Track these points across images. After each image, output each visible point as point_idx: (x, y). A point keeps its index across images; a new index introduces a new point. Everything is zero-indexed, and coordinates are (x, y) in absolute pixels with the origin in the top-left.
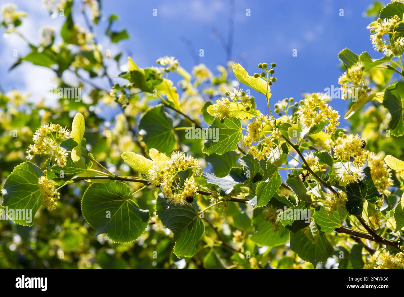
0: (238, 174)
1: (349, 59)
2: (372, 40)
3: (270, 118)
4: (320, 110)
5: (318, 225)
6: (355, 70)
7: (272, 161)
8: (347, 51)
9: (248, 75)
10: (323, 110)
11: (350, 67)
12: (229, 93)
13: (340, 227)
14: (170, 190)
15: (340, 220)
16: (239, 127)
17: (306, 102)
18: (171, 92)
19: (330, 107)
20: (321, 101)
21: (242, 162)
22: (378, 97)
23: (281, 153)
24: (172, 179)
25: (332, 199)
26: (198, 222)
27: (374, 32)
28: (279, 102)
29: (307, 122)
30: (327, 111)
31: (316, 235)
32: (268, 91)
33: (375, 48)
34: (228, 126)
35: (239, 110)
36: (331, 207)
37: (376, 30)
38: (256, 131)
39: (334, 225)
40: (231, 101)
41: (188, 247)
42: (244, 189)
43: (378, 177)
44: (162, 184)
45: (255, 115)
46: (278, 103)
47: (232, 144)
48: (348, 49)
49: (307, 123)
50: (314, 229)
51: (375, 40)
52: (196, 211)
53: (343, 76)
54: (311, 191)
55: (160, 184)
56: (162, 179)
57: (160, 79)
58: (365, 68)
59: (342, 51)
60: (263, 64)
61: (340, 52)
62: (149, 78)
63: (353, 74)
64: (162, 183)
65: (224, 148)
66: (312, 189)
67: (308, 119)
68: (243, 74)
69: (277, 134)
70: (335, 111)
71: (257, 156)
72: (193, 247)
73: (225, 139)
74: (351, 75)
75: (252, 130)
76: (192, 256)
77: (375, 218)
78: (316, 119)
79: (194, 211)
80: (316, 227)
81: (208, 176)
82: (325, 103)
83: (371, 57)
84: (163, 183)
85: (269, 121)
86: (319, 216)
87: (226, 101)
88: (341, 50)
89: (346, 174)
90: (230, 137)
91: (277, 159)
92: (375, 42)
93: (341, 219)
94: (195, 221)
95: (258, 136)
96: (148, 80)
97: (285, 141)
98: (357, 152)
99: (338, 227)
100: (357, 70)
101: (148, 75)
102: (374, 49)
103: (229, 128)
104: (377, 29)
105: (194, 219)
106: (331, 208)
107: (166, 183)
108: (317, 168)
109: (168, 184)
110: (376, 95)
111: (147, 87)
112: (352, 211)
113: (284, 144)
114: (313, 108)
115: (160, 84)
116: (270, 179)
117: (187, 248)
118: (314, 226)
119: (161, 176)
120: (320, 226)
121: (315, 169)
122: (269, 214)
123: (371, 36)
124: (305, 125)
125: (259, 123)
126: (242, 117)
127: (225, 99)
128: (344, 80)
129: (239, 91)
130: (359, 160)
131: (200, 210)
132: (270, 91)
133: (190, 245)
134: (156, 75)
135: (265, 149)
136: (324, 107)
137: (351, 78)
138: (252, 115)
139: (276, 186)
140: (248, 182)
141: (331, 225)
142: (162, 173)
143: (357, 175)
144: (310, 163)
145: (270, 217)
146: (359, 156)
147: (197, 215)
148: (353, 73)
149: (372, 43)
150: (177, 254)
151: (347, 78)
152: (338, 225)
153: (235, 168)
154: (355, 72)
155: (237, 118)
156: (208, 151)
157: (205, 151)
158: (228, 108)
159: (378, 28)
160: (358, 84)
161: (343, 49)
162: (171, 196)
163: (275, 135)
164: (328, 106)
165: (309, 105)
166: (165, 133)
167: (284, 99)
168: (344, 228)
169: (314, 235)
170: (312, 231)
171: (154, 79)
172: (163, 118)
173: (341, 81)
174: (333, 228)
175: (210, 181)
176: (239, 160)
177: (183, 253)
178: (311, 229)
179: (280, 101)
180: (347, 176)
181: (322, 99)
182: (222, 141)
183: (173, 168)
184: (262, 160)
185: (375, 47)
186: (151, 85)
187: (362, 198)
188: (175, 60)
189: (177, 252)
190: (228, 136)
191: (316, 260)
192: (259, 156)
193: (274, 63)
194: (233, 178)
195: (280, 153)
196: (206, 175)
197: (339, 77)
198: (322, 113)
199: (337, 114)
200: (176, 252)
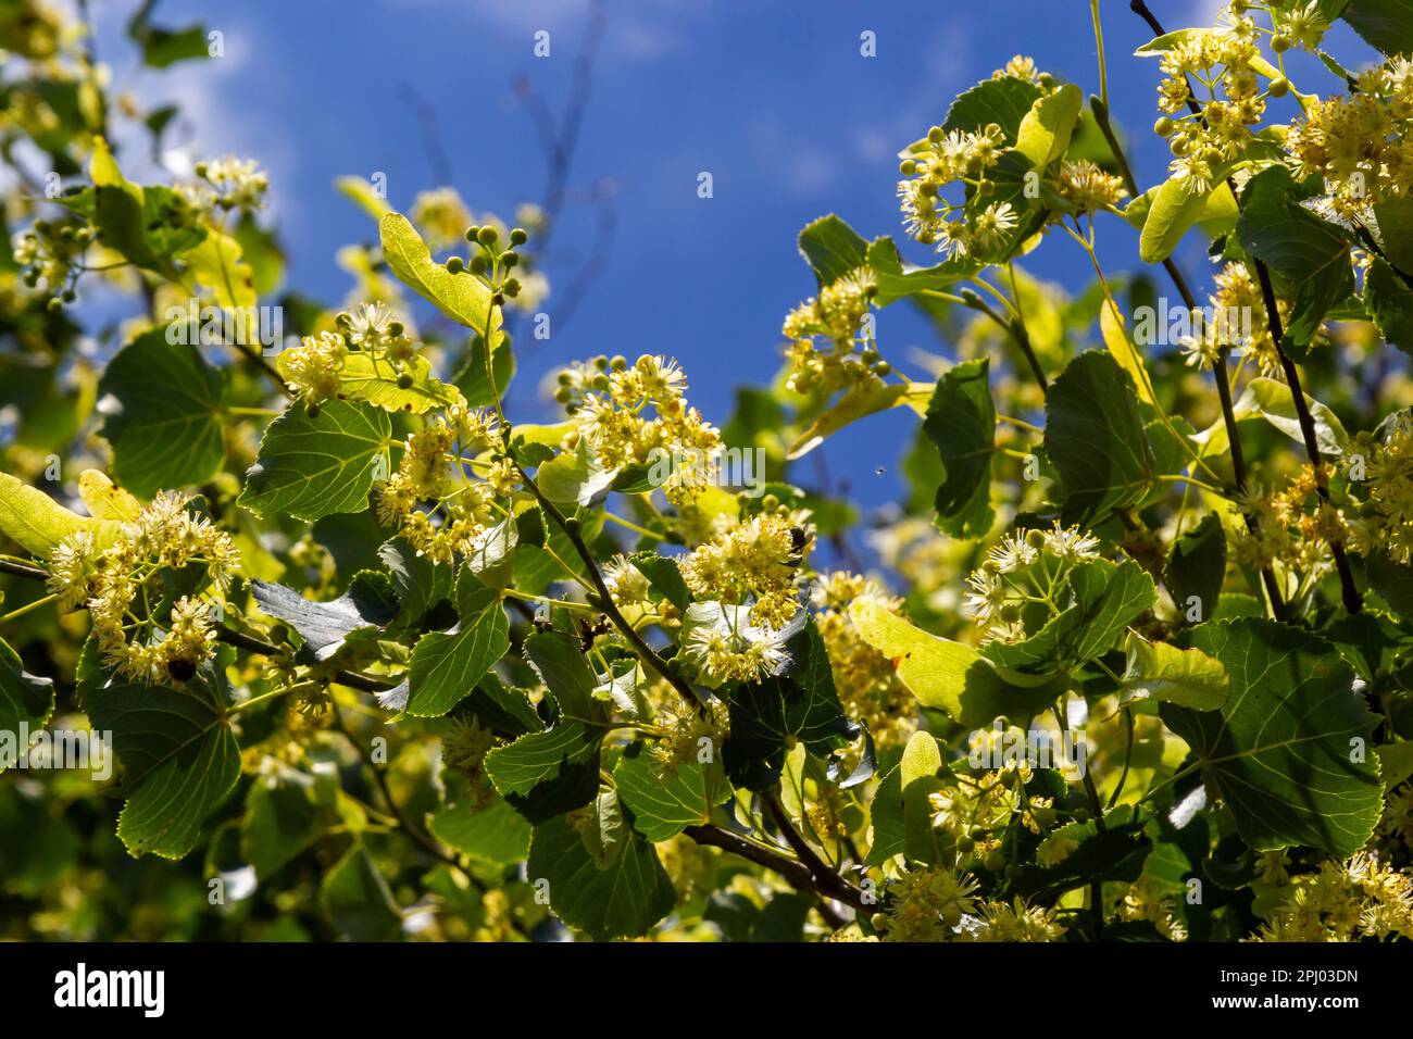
0: (379, 596)
1: (835, 253)
2: (903, 197)
3: (488, 422)
4: (657, 415)
5: (629, 807)
6: (843, 295)
7: (476, 565)
8: (833, 223)
9: (430, 261)
10: (668, 419)
11: (831, 284)
12: (349, 319)
13: (701, 825)
14: (120, 628)
15: (706, 801)
16: (380, 432)
17: (613, 381)
18: (232, 281)
19: (692, 411)
20: (667, 387)
21: (389, 553)
22: (913, 399)
23: (513, 544)
24: (130, 589)
25: (682, 722)
26: (221, 741)
27: (910, 172)
28: (574, 363)
29: (608, 452)
30: (681, 422)
31: (614, 841)
32: (492, 325)
33: (910, 228)
34: (341, 424)
35: (379, 380)
36: (675, 751)
37: (918, 166)
38: (433, 462)
39: (684, 814)
40: (354, 348)
41: (171, 822)
42: (393, 650)
43: (880, 672)
44: (94, 603)
45: (438, 400)
46: (571, 367)
47: (348, 490)
48: (839, 220)
49: (606, 456)
50: (612, 819)
51: (913, 199)
52: (220, 703)
53: (802, 311)
54: (607, 687)
55: (90, 602)
56: (97, 586)
57: (197, 227)
58: (881, 292)
59: (816, 222)
60: (482, 229)
61: (808, 226)
62: (158, 219)
63: (835, 306)
64: (97, 598)
65: (317, 500)
66: (615, 680)
67: (611, 441)
68: (414, 254)
69: (505, 480)
70: (710, 427)
71: (428, 548)
72: (190, 826)
73: (326, 471)
74: (828, 310)
75: (421, 456)
76: (181, 857)
77: (827, 810)
78: (640, 445)
79: (212, 702)
80: (616, 813)
81: (271, 590)
82: (677, 396)
83: (903, 257)
84: (101, 601)
85: (483, 429)
86: (633, 776)
87: (333, 345)
88: (811, 221)
89: (722, 650)
90: (343, 464)
91: (494, 563)
92: (911, 206)
93: (708, 798)
94: (209, 736)
95: (438, 479)
96: (155, 226)
97: (536, 504)
98: (767, 576)
99: (695, 825)
100: (851, 296)
101: (156, 210)
102: (907, 231)
103: (344, 433)
104: (924, 162)
105: (206, 730)
106: (672, 754)
107: (109, 601)
108: (654, 611)
109: (114, 603)
110: (909, 391)
111: (149, 252)
112: (741, 773)
113: (533, 513)
114: (636, 406)
115: (195, 245)
116: (461, 628)
117: (167, 826)
118: (612, 808)
119: (96, 573)
120: (635, 812)
121: (645, 614)
122: (462, 748)
123: (901, 183)
124: (598, 461)
125: (447, 433)
126: (390, 402)
127: (331, 337)
128: (803, 325)
129: (382, 318)
130: (773, 606)
131: (232, 703)
132: (500, 323)
133: (181, 816)
134: (185, 211)
135: (460, 524)
136: (674, 407)
137: (830, 319)
138: (428, 400)
139: (490, 654)
140: (404, 628)
141: (673, 813)
142: (102, 564)
143: (760, 657)
144: (630, 592)
145: (466, 757)
146: (770, 594)
147: (219, 716)
148: (838, 304)
149: (904, 208)
150: (129, 840)
151: (816, 319)
152: (698, 817)
153: (371, 575)
154: (844, 301)
155: (374, 405)
156: (259, 504)
157: (246, 504)
158: (336, 372)
159: (928, 160)
160: (848, 346)
161: (821, 218)
162: (119, 648)
163: (498, 482)
164: (688, 407)
165: (623, 395)
166: (189, 419)
167: (595, 355)
168: (718, 831)
169: (607, 839)
170: (604, 826)
171: (176, 226)
172: (191, 366)
173: (792, 324)
174: (675, 825)
175: (269, 606)
176: (381, 547)
177: (150, 842)
178: (602, 818)
179: (578, 362)
180: (723, 655)
181: (670, 379)
182: (313, 476)
183: (142, 552)
184: (443, 562)
185: (910, 224)
186: (165, 246)
187: (786, 734)
188: (256, 171)
189: (129, 836)
190: (336, 462)
191: (606, 928)
192: (436, 550)
193: (520, 230)
194: (359, 607)
195: (507, 541)
196: (266, 588)
197: (789, 313)
198: (663, 428)
199: (713, 438)
200: (125, 832)
